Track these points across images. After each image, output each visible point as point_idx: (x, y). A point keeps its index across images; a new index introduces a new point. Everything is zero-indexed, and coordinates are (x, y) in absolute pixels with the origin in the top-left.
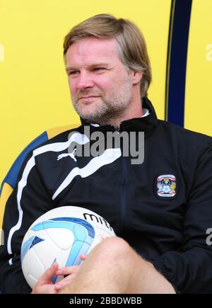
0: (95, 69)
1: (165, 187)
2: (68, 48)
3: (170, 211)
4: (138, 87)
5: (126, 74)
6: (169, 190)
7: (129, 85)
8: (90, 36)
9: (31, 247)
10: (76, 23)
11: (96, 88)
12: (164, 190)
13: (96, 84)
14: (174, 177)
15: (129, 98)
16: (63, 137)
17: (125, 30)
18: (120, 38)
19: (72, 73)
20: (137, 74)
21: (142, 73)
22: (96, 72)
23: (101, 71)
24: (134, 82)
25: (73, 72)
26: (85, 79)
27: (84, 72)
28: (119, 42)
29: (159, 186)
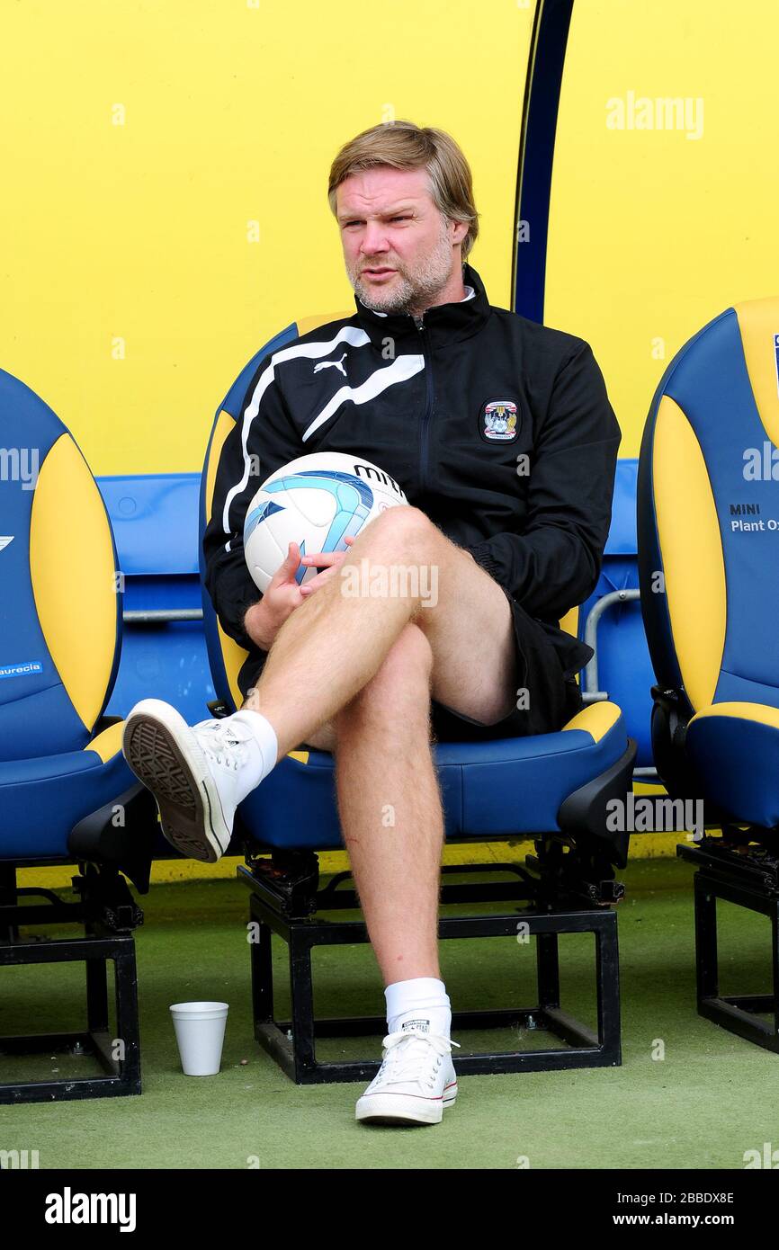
0: (391, 219)
1: (497, 422)
2: (341, 181)
3: (502, 464)
4: (460, 248)
5: (443, 228)
6: (505, 427)
7: (447, 247)
8: (382, 165)
9: (262, 519)
10: (349, 137)
11: (392, 254)
12: (496, 427)
13: (392, 246)
14: (514, 405)
15: (447, 270)
16: (326, 333)
17: (440, 152)
18: (434, 167)
19: (349, 224)
20: (460, 228)
21: (468, 225)
22: (394, 224)
23: (404, 223)
24: (455, 241)
25: (354, 222)
26: (375, 236)
27: (373, 226)
28: (431, 176)
29: (489, 420)
